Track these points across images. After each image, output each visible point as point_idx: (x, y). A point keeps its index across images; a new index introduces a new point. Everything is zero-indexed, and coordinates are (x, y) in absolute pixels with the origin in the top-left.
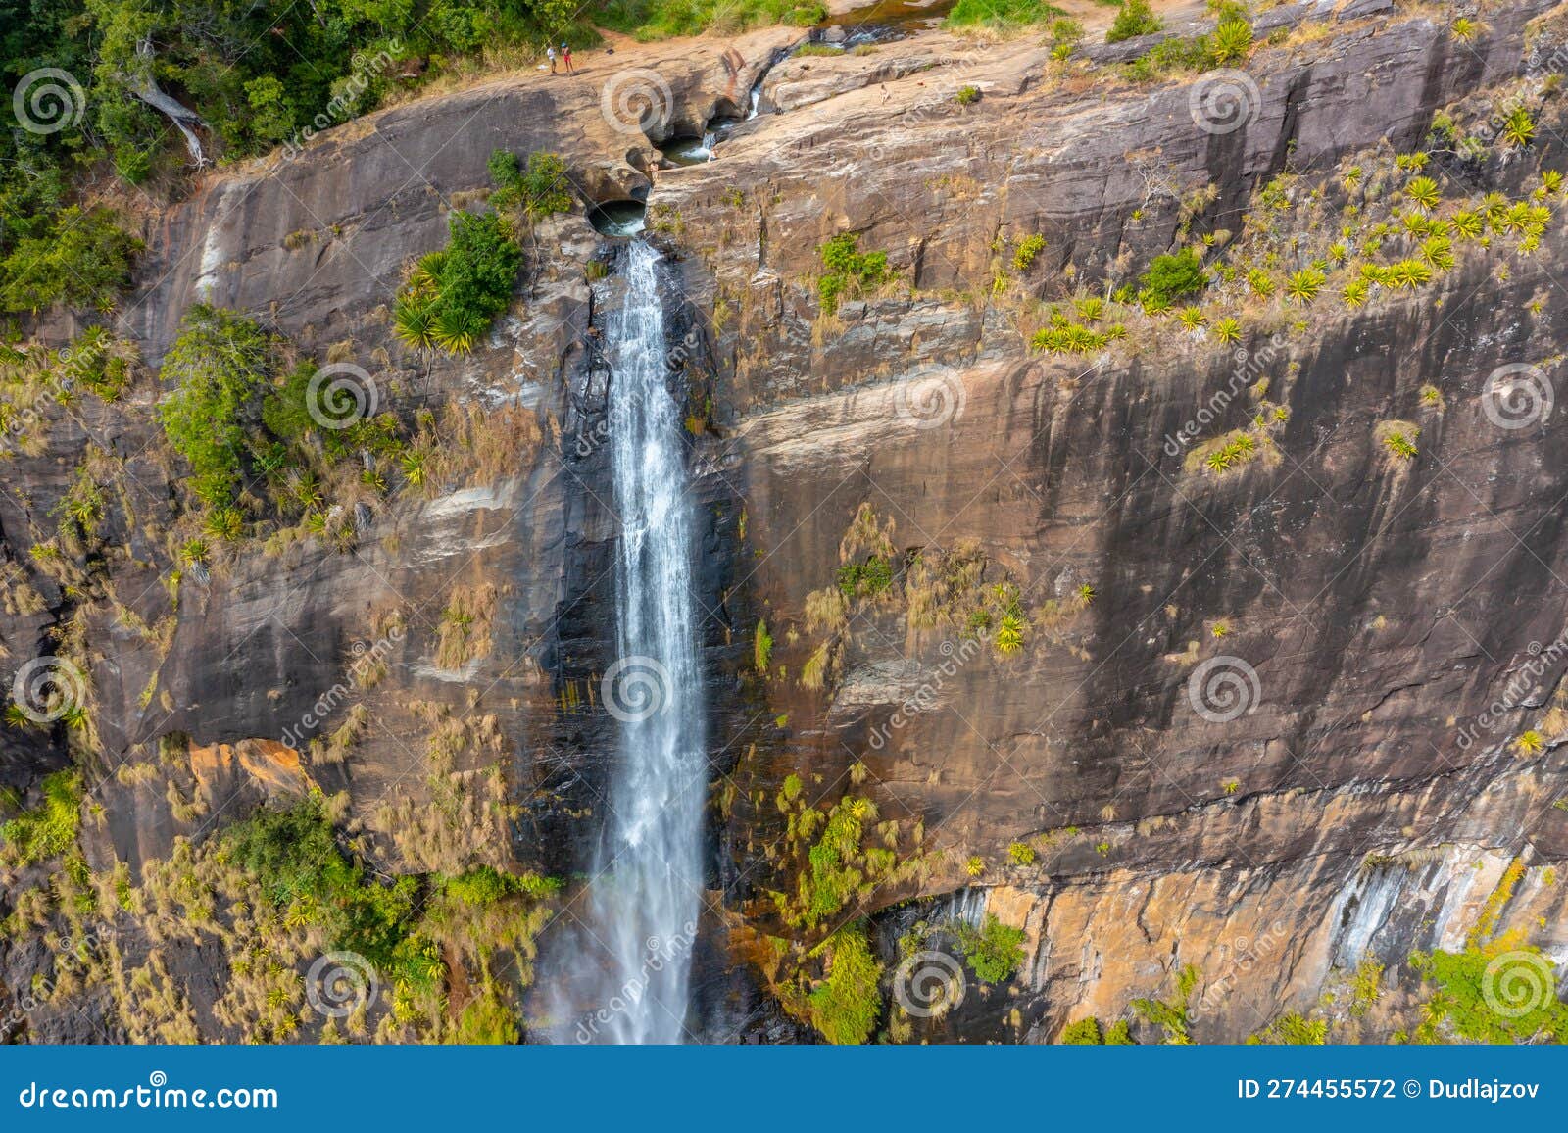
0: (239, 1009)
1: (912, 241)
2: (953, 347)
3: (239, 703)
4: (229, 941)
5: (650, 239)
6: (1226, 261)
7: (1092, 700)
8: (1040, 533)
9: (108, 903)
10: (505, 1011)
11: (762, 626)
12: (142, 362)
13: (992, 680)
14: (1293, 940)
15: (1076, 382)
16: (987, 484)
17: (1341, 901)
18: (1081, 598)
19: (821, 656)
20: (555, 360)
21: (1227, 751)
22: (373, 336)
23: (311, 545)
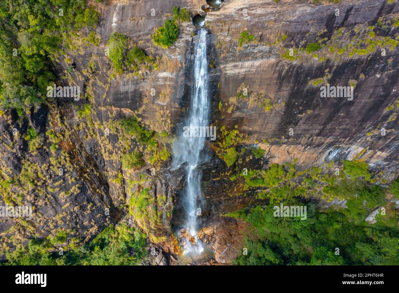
0: (120, 145)
1: (260, 33)
2: (265, 54)
3: (122, 102)
4: (119, 135)
5: (205, 27)
6: (326, 44)
7: (282, 120)
8: (277, 92)
9: (97, 126)
10: (168, 152)
11: (220, 103)
12: (102, 39)
13: (264, 115)
14: (318, 157)
15: (289, 66)
16: (268, 82)
17: (329, 151)
18: (283, 104)
19: (231, 108)
20: (184, 52)
21: (308, 130)
22: (148, 41)
23: (136, 78)
